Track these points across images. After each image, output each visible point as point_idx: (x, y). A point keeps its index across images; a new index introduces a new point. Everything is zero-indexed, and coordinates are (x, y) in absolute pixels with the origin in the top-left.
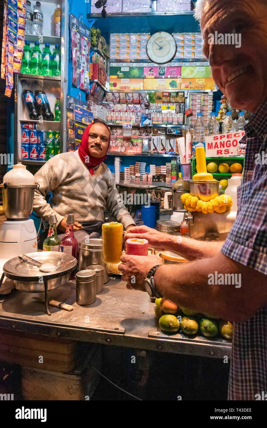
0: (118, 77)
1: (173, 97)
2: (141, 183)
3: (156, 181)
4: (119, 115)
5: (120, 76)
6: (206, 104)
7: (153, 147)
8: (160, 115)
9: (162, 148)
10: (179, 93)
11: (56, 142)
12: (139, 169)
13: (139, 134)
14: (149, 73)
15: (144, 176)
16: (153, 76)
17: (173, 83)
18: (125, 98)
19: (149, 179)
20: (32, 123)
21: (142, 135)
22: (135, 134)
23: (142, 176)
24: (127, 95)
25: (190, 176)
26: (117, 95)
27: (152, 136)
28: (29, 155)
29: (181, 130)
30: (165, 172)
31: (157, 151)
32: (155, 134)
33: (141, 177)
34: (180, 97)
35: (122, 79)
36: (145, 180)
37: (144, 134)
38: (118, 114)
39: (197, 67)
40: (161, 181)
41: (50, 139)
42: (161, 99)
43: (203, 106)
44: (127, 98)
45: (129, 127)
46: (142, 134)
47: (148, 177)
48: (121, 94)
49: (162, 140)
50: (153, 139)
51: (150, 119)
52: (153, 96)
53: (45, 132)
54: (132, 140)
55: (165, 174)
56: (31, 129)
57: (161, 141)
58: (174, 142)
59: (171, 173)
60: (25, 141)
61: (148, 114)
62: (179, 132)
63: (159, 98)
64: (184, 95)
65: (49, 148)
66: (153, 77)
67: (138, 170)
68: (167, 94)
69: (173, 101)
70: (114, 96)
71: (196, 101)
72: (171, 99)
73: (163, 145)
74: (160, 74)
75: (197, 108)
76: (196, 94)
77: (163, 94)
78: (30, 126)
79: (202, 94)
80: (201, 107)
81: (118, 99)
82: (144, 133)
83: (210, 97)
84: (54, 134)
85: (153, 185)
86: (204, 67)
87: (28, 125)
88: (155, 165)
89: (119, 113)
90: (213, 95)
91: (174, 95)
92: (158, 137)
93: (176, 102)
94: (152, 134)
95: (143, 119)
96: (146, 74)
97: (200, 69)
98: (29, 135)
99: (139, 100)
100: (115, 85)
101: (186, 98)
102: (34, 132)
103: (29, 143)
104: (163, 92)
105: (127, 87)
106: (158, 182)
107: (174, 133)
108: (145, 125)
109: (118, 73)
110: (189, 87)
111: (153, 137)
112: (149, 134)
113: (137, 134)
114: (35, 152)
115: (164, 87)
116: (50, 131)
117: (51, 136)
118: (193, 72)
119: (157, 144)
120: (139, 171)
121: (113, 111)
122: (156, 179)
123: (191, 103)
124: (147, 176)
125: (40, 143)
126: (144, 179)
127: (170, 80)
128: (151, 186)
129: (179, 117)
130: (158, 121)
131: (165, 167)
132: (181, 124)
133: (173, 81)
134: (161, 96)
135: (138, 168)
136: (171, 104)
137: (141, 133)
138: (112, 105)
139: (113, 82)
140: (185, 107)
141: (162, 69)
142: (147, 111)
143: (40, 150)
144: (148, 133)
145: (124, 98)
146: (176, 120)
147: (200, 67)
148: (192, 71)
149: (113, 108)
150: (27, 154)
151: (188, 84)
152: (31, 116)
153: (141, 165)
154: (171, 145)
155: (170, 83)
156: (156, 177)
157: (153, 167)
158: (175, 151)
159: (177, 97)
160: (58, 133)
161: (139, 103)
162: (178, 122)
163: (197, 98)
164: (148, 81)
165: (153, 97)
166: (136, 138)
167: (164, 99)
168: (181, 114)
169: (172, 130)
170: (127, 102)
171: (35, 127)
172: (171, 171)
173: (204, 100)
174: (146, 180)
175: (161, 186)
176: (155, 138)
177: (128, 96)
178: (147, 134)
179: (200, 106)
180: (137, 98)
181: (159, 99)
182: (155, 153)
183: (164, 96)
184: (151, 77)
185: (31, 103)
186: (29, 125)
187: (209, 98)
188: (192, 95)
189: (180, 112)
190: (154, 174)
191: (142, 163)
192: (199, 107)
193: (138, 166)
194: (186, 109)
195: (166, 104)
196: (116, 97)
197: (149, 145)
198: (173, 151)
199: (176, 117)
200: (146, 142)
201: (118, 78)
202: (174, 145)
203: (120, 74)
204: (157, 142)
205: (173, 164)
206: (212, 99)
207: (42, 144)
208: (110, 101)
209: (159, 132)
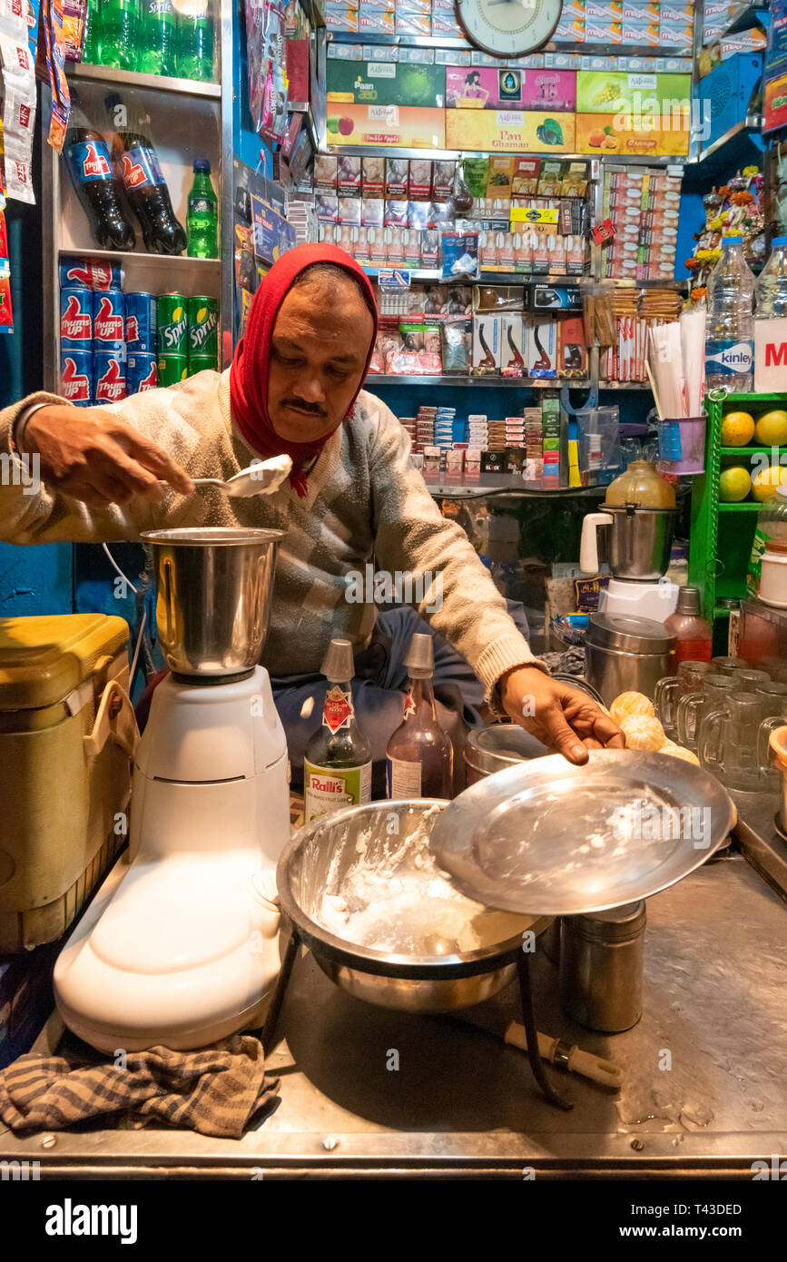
0: (356, 98)
1: (552, 178)
2: (442, 480)
3: (492, 471)
4: (363, 239)
5: (363, 96)
6: (658, 205)
7: (479, 354)
8: (505, 240)
9: (513, 358)
10: (573, 165)
11: (197, 339)
12: (432, 430)
13: (430, 305)
14: (467, 87)
15: (451, 455)
16: (479, 100)
17: (550, 127)
18: (382, 177)
19: (469, 466)
20: (104, 263)
21: (438, 312)
22: (416, 306)
23: (445, 456)
24: (391, 164)
25: (701, 458)
26: (353, 163)
27: (478, 313)
28: (93, 388)
29: (577, 295)
30: (521, 437)
31: (494, 364)
32: (488, 307)
33: (442, 460)
34: (574, 177)
35: (371, 108)
36: (456, 468)
37: (445, 309)
38: (360, 234)
39: (631, 76)
40: (511, 471)
41: (175, 325)
42: (508, 183)
43: (650, 211)
44: (390, 176)
45: (401, 281)
46: (438, 306)
47: (468, 458)
48: (368, 161)
49: (510, 328)
50: (482, 326)
51: (474, 255)
52: (480, 172)
53: (151, 297)
54: (406, 328)
55: (522, 445)
56: (102, 285)
57: (506, 332)
58: (551, 336)
59: (542, 443)
60: (79, 335)
61: (465, 237)
62: (572, 300)
63: (502, 181)
64: (587, 174)
65: (170, 362)
66: (481, 103)
67: (428, 433)
68: (531, 167)
69: (548, 192)
70: (344, 170)
71: (625, 195)
72: (542, 185)
73: (513, 346)
74: (503, 93)
75: (629, 220)
76: (625, 169)
77: (517, 164)
78: (99, 274)
79: (648, 171)
80: (641, 216)
81: (358, 178)
82: (446, 302)
83: (674, 184)
84: (190, 307)
85: (482, 484)
86: (654, 77)
87: (89, 269)
88: (485, 417)
89: (363, 229)
90: (682, 174)
91: (553, 170)
92: (499, 317)
93: (556, 197)
94: (475, 306)
95: (452, 255)
96: (455, 92)
97: (639, 82)
98: (93, 312)
99: (431, 187)
100: (346, 127)
101: (594, 182)
102: (111, 297)
103: (93, 341)
104: (518, 160)
105: (389, 136)
106: (499, 475)
107: (555, 304)
108: (456, 277)
109: (357, 84)
110: (603, 144)
111: (481, 319)
112: (462, 307)
113: (422, 305)
114: (118, 377)
115: (518, 142)
116: (175, 295)
117: (178, 314)
118: (618, 92)
119: (495, 344)
120: (431, 437)
121: (338, 222)
122: (494, 463)
123: (608, 199)
124: (464, 454)
125: (138, 343)
126: (451, 466)
127: (539, 118)
128: (478, 490)
129: (570, 249)
130: (498, 262)
131: (521, 421)
132: (577, 272)
133: (548, 121)
134: (510, 173)
135: (428, 426)
136: (540, 202)
137: (435, 302)
138: (332, 201)
139: (338, 117)
140: (588, 212)
141: (510, 76)
142: (461, 227)
143: (136, 371)
144: (460, 303)
145: (377, 176)
146: (560, 258)
147: (639, 76)
148: (613, 87)
149: (336, 212)
150: (85, 383)
151: (601, 132)
152: (103, 233)
153: (439, 417)
154: (539, 347)
155: (540, 129)
156: (493, 458)
157: (478, 423)
158: (553, 367)
159: (561, 179)
160: (203, 304)
161: (432, 196)
162: (567, 266)
163: (630, 184)
164: (461, 118)
165: (482, 176)
166: (418, 321)
167: (518, 185)
168: (578, 237)
169: (548, 295)
170: (387, 194)
171: (117, 277)
172: (544, 436)
173: (652, 193)
174: (460, 468)
175: (511, 487)
176: (486, 320)
177: (394, 171)
178: (455, 306)
179: (637, 212)
180: (424, 179)
181: (502, 184)
182: (488, 373)
183: (518, 173)
184: (472, 102)
185: (100, 181)
186: (94, 272)
187: (669, 187)
188: (613, 173)
189: (575, 233)
190: (485, 448)
191: (441, 409)
192: (634, 217)
193: (429, 419)
194: (593, 220)
195: (523, 202)
196: (349, 172)
197: (467, 346)
198: (549, 366)
199: (559, 248)
200: (454, 337)
201: (357, 102)
202: (550, 346)
203: (363, 87)
204: (495, 334)
205: (550, 413)
206: (679, 187)
207: (143, 346)
208: (325, 185)
209: (501, 301)
